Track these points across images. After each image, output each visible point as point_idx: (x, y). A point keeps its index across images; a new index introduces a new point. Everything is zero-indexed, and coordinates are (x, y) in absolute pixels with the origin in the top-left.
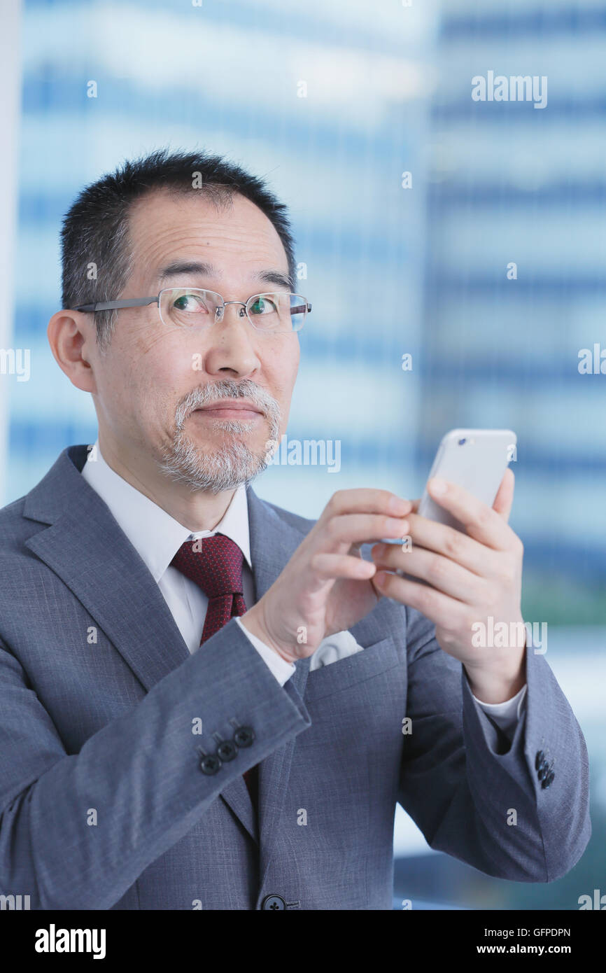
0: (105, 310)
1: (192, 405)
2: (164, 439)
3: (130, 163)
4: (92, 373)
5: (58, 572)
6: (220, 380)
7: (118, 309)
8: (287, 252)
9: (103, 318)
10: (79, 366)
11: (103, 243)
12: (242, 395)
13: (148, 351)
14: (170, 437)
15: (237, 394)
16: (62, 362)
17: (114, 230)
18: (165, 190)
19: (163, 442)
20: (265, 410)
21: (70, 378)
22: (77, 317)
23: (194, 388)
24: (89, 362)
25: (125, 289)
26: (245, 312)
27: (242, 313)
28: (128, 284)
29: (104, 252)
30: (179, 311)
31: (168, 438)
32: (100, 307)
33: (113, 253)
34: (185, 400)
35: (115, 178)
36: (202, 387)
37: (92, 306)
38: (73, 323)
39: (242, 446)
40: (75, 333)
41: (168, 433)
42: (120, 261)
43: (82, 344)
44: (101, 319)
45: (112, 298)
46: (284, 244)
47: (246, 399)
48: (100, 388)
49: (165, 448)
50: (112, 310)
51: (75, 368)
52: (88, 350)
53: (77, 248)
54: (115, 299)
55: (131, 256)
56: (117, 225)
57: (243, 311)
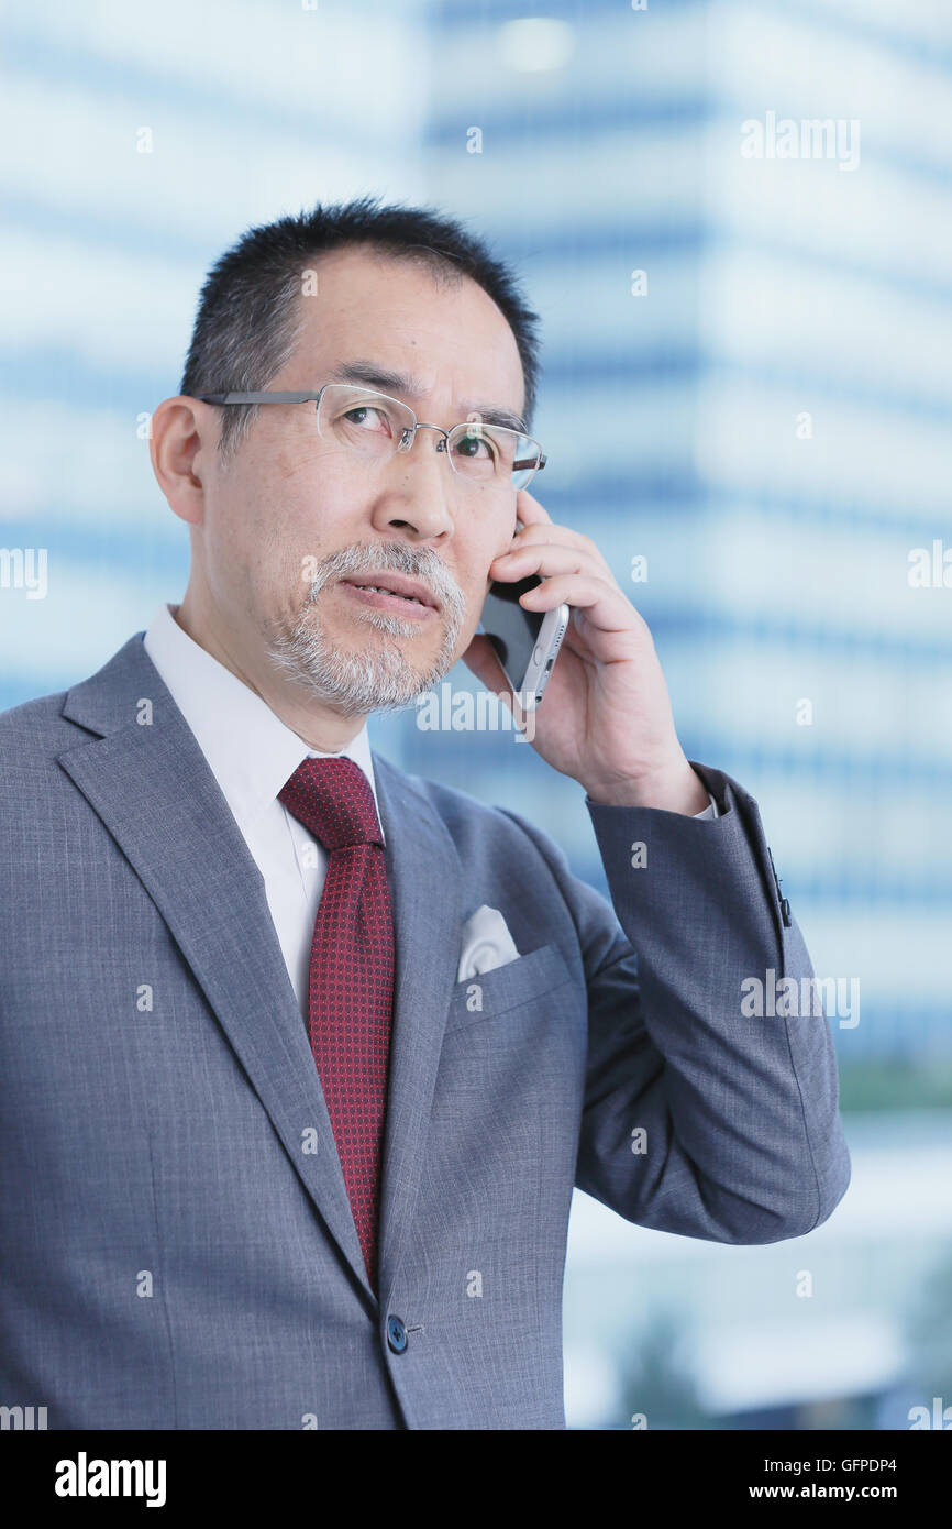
0: (241, 405)
1: (340, 569)
2: (283, 610)
3: (323, 208)
4: (202, 496)
5: (99, 810)
6: (391, 541)
7: (260, 405)
8: (526, 383)
9: (236, 414)
10: (185, 483)
11: (259, 304)
12: (416, 570)
13: (292, 474)
14: (293, 609)
15: (410, 567)
16: (161, 471)
17: (279, 288)
18: (366, 248)
19: (280, 615)
20: (444, 601)
21: (168, 497)
22: (199, 410)
23: (350, 545)
24: (200, 478)
25: (277, 377)
26: (445, 446)
27: (440, 445)
28: (282, 372)
29: (257, 319)
30: (349, 424)
31: (289, 610)
32: (232, 399)
33: (272, 320)
34: (332, 559)
35: (296, 221)
36: (361, 546)
37: (222, 396)
38: (190, 419)
39: (396, 653)
40: (190, 433)
41: (291, 603)
42: (278, 336)
43: (196, 452)
44: (232, 415)
45: (256, 387)
46: (525, 370)
47: (420, 580)
48: (209, 517)
49: (281, 625)
50: (250, 405)
51: (178, 484)
52: (203, 462)
53: (219, 308)
54: (260, 388)
55: (296, 332)
56: (286, 282)
57: (443, 444)
